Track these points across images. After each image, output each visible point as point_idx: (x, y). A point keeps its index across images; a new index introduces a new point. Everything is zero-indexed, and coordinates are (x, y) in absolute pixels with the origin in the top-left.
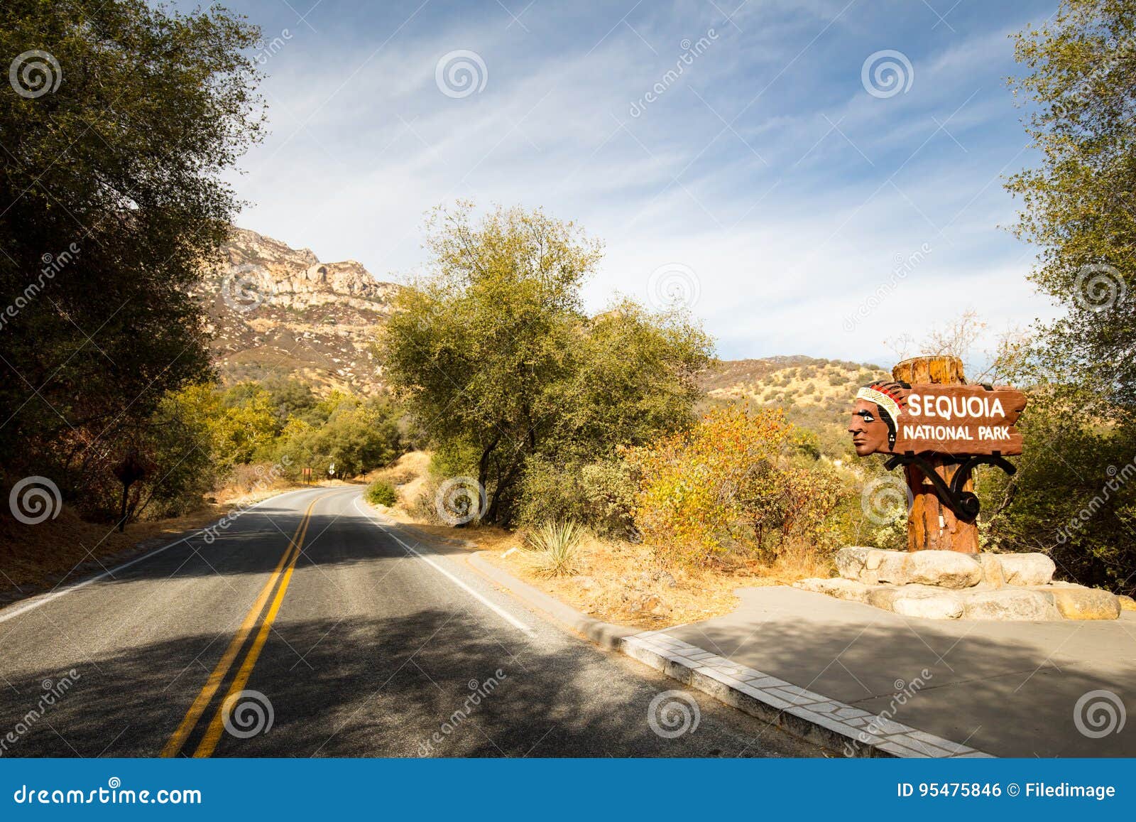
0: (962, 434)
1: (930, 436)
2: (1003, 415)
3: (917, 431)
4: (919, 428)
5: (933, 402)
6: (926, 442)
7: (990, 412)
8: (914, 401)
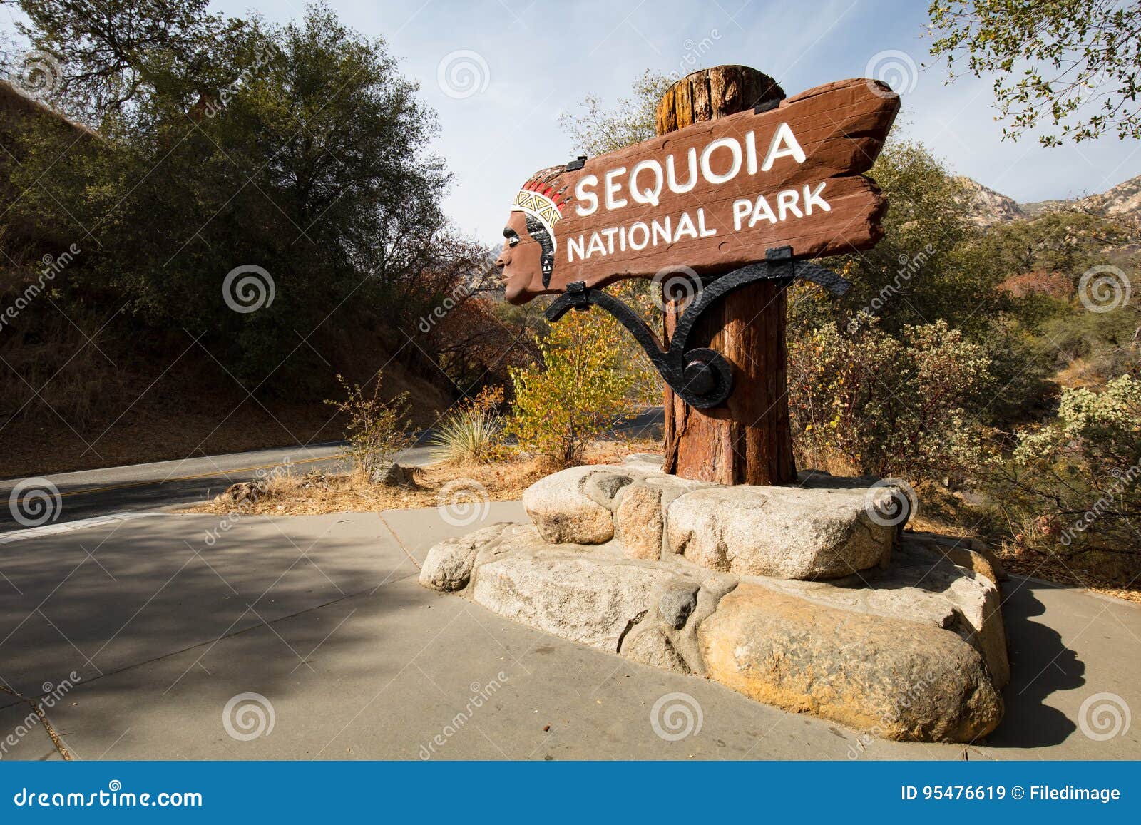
0: (692, 227)
1: (617, 246)
2: (800, 157)
3: (592, 243)
4: (596, 237)
5: (623, 180)
6: (609, 260)
7: (760, 162)
8: (587, 189)
